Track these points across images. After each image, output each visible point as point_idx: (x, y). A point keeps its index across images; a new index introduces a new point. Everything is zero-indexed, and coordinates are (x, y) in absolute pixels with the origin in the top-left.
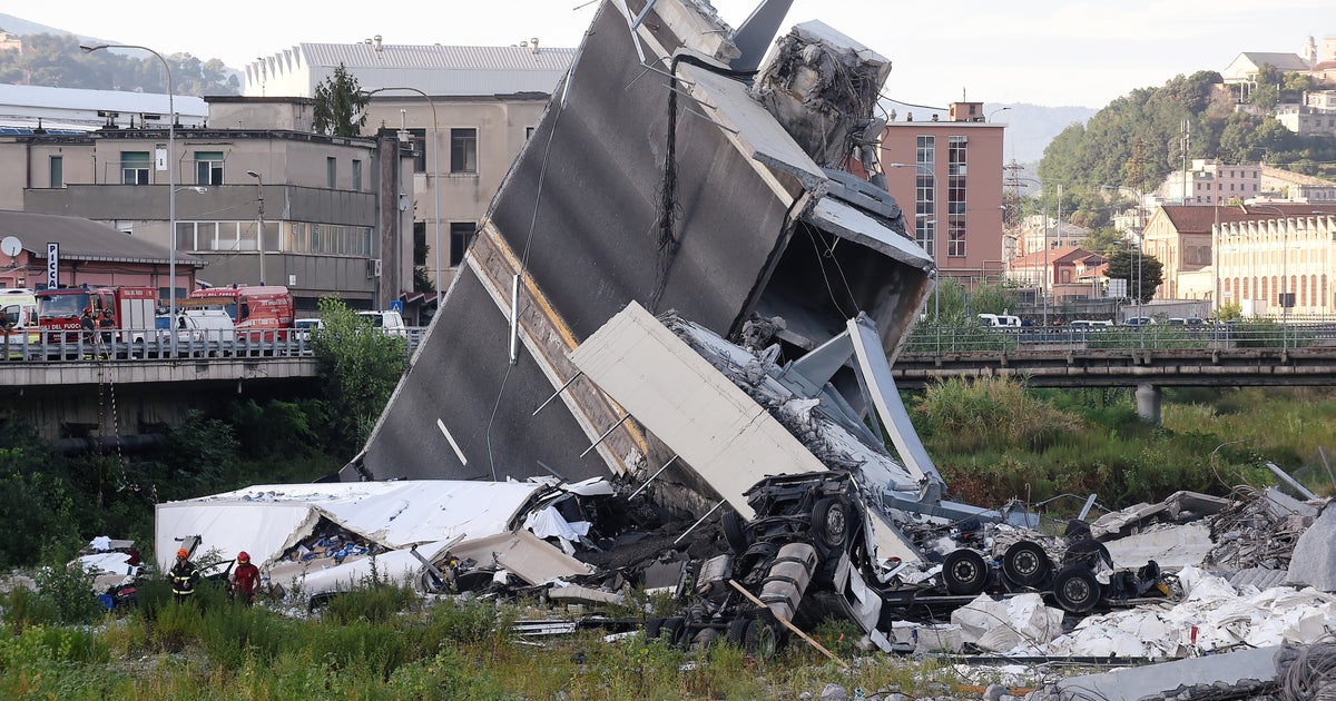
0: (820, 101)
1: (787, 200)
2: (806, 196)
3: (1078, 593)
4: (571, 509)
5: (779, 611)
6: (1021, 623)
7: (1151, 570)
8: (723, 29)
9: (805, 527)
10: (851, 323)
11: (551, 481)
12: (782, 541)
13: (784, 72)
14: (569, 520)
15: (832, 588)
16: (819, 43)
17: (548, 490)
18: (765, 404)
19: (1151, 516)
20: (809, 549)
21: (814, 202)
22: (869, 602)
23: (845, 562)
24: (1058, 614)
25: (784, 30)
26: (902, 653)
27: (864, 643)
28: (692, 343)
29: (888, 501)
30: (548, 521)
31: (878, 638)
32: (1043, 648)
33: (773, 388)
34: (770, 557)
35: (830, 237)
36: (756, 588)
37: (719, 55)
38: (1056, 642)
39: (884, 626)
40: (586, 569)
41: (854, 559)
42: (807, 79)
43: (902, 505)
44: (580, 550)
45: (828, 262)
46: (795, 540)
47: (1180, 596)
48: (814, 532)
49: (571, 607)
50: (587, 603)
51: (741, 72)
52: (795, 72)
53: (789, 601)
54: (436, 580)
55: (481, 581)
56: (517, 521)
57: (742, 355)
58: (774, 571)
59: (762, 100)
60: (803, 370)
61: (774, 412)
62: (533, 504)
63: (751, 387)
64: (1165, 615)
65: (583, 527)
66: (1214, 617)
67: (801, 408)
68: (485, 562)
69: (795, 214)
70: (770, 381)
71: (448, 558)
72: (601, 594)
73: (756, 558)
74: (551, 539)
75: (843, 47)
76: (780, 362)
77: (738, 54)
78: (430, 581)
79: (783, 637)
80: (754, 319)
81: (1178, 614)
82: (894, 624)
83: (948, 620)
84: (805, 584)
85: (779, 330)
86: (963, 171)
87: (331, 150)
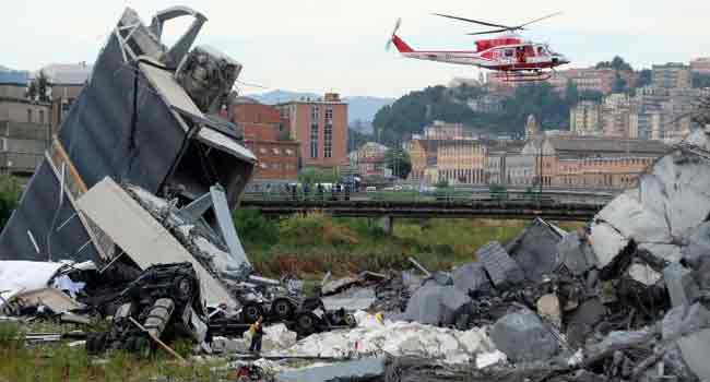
0: (206, 82)
1: (186, 128)
2: (195, 128)
3: (306, 323)
4: (75, 276)
5: (152, 332)
6: (276, 339)
7: (342, 312)
8: (163, 48)
9: (168, 290)
10: (212, 188)
11: (69, 262)
12: (158, 297)
13: (189, 68)
14: (74, 281)
15: (182, 321)
16: (207, 54)
17: (66, 266)
18: (167, 227)
19: (351, 283)
20: (169, 301)
21: (198, 129)
22: (201, 328)
23: (189, 308)
24: (294, 334)
25: (192, 48)
26: (217, 353)
27: (198, 348)
28: (135, 198)
29: (224, 275)
30: (65, 282)
31: (205, 345)
32: (285, 351)
33: (174, 219)
34: (151, 305)
35: (207, 147)
36: (142, 321)
37: (161, 60)
38: (292, 348)
39: (208, 339)
40: (81, 306)
41: (193, 306)
42: (200, 72)
43: (231, 278)
44: (79, 296)
45: (206, 159)
46: (164, 297)
47: (354, 325)
48: (172, 293)
49: (69, 325)
50: (77, 324)
51: (170, 68)
52: (194, 68)
53: (158, 328)
54: (10, 309)
55: (31, 311)
56: (51, 282)
57: (160, 203)
58: (152, 313)
59: (179, 81)
60: (189, 210)
61: (172, 232)
62: (59, 273)
63: (163, 219)
64: (347, 335)
65: (81, 285)
66: (369, 336)
67: (185, 230)
68: (34, 301)
69: (189, 136)
70: (173, 215)
71: (16, 299)
72: (85, 319)
73: (144, 305)
74: (66, 291)
75: (218, 56)
76: (179, 206)
77: (170, 60)
78: (7, 310)
79: (155, 347)
80: (169, 185)
81: (353, 334)
82: (215, 338)
83: (242, 336)
84: (167, 319)
85: (181, 190)
86: (331, 122)
87: (30, 106)
